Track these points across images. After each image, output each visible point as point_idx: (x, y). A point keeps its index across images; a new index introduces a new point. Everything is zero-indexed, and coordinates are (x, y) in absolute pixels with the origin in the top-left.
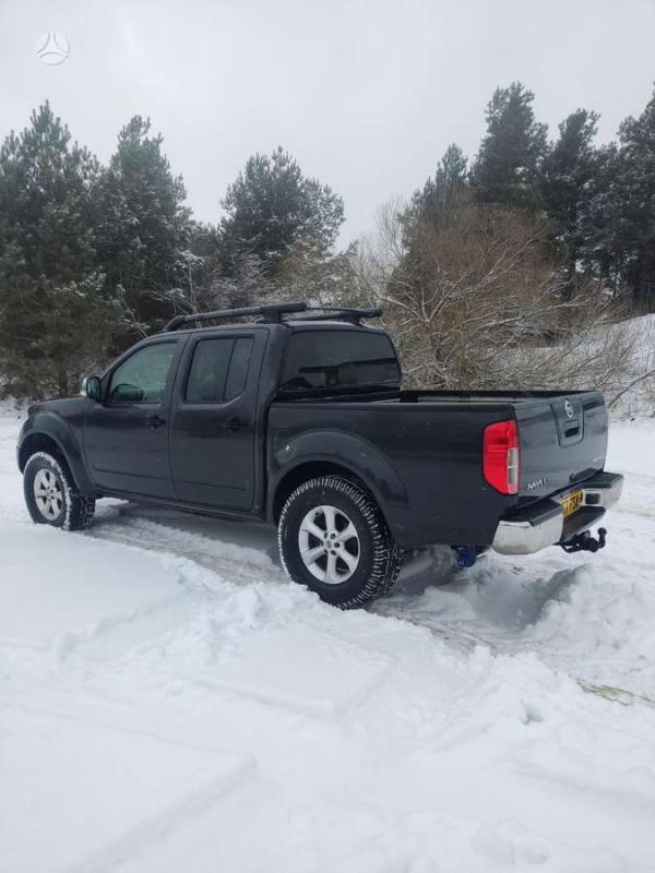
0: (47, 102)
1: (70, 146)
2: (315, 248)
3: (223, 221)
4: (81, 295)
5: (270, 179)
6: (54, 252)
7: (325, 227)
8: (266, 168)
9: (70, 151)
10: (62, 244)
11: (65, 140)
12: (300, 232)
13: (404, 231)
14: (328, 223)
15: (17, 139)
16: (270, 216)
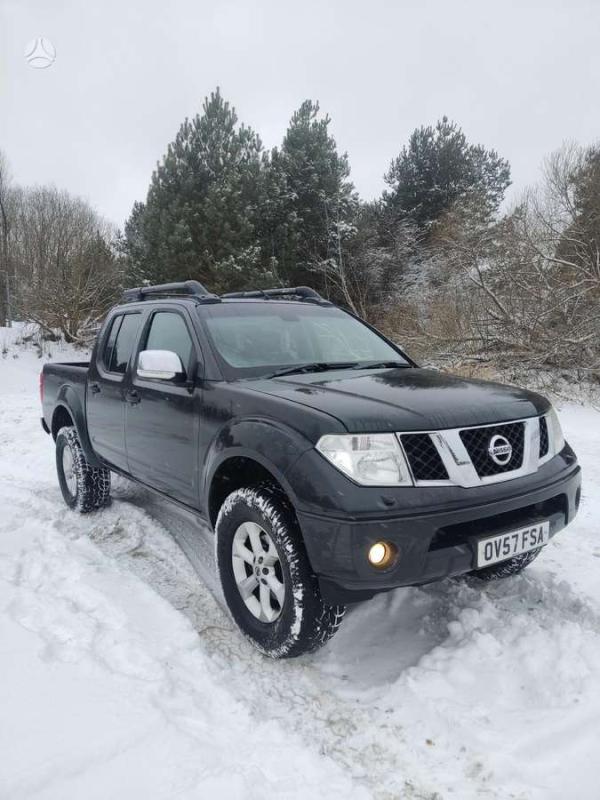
0: (218, 88)
1: (236, 128)
2: (478, 215)
3: (385, 194)
4: (238, 268)
5: (433, 149)
6: (218, 229)
7: (489, 193)
8: (430, 139)
9: (237, 133)
10: (224, 222)
11: (232, 123)
12: (462, 198)
13: (576, 192)
14: (493, 188)
15: (191, 126)
16: (432, 186)
